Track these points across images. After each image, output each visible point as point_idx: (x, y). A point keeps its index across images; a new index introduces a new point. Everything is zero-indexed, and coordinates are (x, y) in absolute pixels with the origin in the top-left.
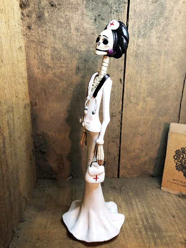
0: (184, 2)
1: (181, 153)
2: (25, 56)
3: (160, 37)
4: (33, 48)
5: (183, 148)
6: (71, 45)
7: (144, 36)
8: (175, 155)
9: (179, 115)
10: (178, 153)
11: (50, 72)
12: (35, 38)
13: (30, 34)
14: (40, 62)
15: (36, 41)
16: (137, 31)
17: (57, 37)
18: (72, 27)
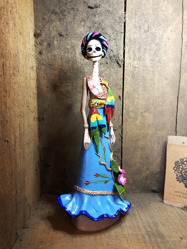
0: (171, 31)
1: (180, 164)
2: (36, 76)
3: (153, 60)
4: (43, 70)
5: (182, 159)
6: (76, 67)
7: (139, 59)
8: (175, 166)
9: (176, 129)
10: (178, 164)
11: (57, 90)
12: (46, 61)
13: (41, 58)
14: (49, 82)
15: (46, 63)
16: (133, 55)
17: (64, 61)
18: (77, 52)
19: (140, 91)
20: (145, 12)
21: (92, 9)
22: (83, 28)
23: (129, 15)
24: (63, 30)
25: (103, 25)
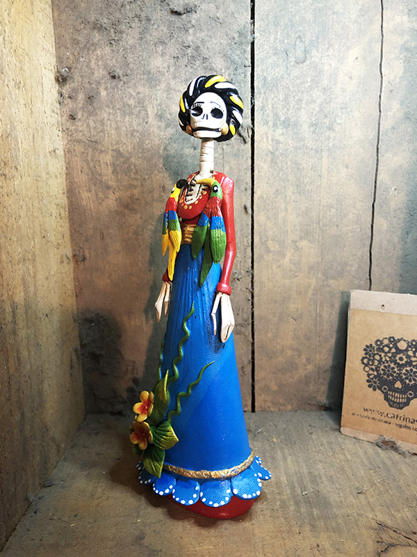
0: (357, 58)
1: (376, 352)
2: (65, 168)
3: (316, 125)
4: (79, 153)
5: (378, 340)
6: (149, 146)
7: (286, 124)
8: (365, 356)
9: (370, 275)
10: (371, 351)
11: (110, 196)
12: (83, 134)
13: (73, 127)
14: (92, 179)
15: (85, 140)
16: (271, 115)
17: (123, 132)
18: (149, 113)
19: (289, 193)
20: (297, 17)
21: (180, 17)
22: (161, 59)
23: (260, 27)
24: (118, 65)
25: (205, 50)
